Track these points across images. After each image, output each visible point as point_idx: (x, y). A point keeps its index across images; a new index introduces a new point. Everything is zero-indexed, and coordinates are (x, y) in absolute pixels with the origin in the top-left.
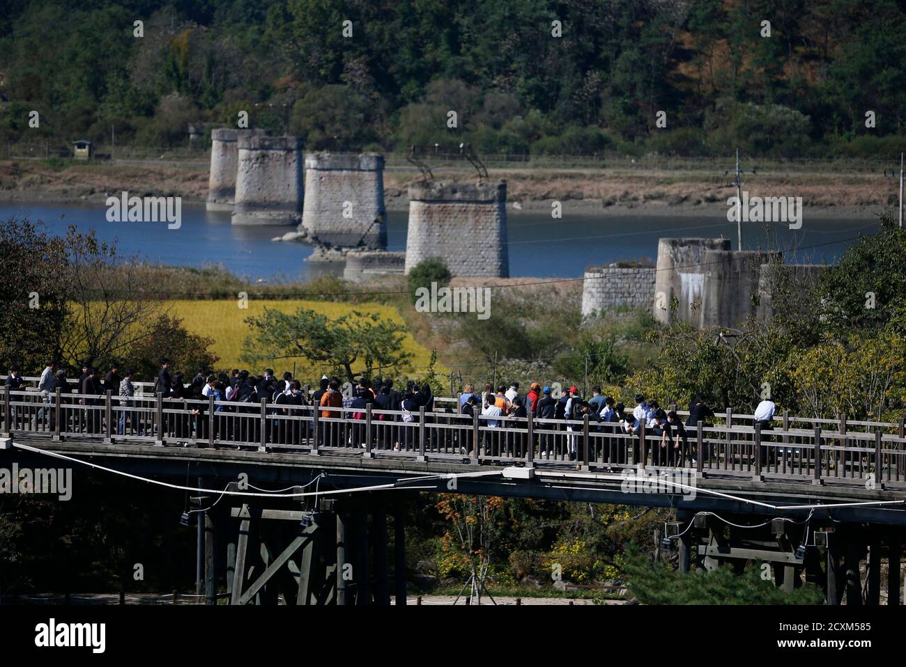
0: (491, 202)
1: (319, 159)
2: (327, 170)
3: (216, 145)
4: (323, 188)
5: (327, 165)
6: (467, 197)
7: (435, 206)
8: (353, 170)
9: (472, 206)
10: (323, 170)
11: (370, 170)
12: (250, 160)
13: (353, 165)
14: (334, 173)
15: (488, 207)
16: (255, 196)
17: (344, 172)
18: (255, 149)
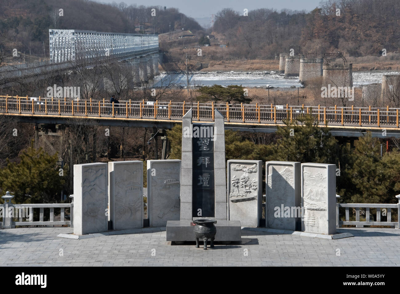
0: (347, 69)
1: (304, 60)
2: (306, 63)
3: (281, 58)
4: (305, 68)
5: (306, 61)
6: (340, 68)
7: (331, 71)
8: (314, 63)
9: (342, 71)
10: (305, 63)
11: (319, 63)
12: (289, 62)
13: (314, 61)
14: (309, 64)
15: (346, 71)
16: (290, 73)
17: (311, 63)
18: (290, 59)
